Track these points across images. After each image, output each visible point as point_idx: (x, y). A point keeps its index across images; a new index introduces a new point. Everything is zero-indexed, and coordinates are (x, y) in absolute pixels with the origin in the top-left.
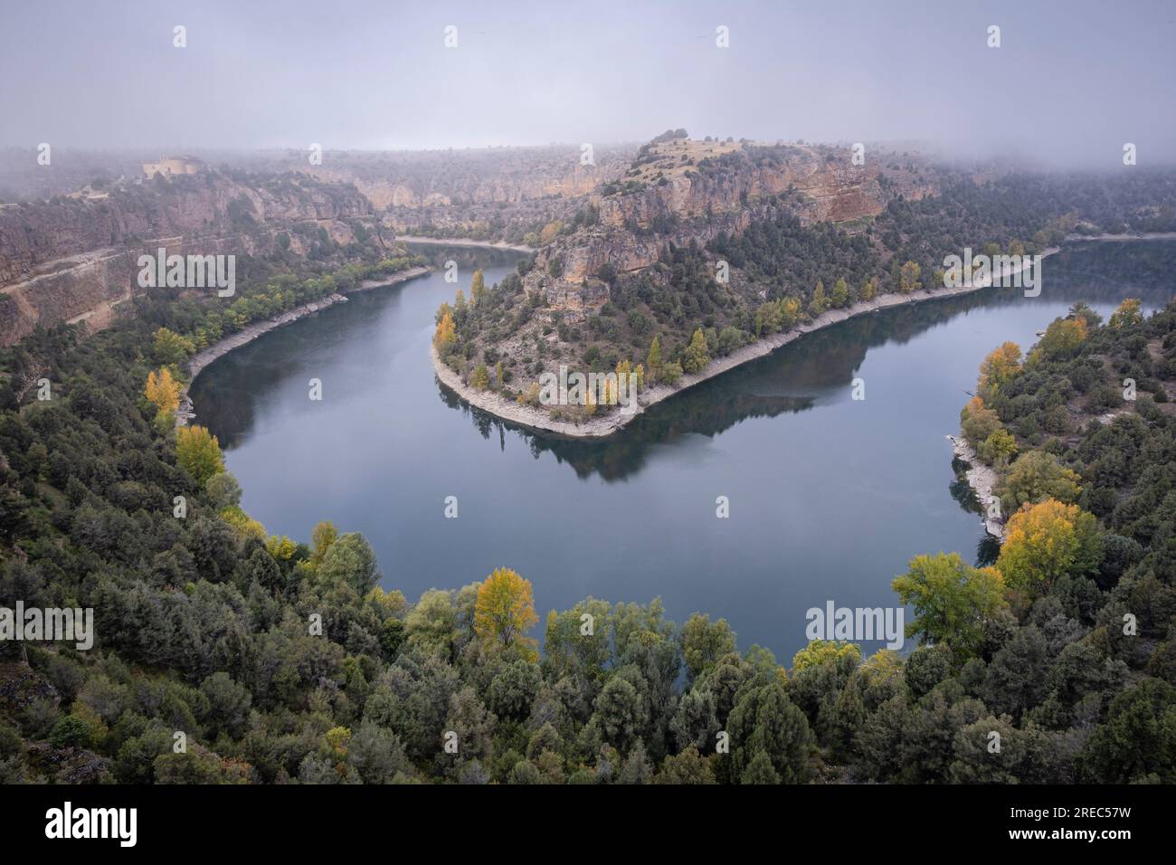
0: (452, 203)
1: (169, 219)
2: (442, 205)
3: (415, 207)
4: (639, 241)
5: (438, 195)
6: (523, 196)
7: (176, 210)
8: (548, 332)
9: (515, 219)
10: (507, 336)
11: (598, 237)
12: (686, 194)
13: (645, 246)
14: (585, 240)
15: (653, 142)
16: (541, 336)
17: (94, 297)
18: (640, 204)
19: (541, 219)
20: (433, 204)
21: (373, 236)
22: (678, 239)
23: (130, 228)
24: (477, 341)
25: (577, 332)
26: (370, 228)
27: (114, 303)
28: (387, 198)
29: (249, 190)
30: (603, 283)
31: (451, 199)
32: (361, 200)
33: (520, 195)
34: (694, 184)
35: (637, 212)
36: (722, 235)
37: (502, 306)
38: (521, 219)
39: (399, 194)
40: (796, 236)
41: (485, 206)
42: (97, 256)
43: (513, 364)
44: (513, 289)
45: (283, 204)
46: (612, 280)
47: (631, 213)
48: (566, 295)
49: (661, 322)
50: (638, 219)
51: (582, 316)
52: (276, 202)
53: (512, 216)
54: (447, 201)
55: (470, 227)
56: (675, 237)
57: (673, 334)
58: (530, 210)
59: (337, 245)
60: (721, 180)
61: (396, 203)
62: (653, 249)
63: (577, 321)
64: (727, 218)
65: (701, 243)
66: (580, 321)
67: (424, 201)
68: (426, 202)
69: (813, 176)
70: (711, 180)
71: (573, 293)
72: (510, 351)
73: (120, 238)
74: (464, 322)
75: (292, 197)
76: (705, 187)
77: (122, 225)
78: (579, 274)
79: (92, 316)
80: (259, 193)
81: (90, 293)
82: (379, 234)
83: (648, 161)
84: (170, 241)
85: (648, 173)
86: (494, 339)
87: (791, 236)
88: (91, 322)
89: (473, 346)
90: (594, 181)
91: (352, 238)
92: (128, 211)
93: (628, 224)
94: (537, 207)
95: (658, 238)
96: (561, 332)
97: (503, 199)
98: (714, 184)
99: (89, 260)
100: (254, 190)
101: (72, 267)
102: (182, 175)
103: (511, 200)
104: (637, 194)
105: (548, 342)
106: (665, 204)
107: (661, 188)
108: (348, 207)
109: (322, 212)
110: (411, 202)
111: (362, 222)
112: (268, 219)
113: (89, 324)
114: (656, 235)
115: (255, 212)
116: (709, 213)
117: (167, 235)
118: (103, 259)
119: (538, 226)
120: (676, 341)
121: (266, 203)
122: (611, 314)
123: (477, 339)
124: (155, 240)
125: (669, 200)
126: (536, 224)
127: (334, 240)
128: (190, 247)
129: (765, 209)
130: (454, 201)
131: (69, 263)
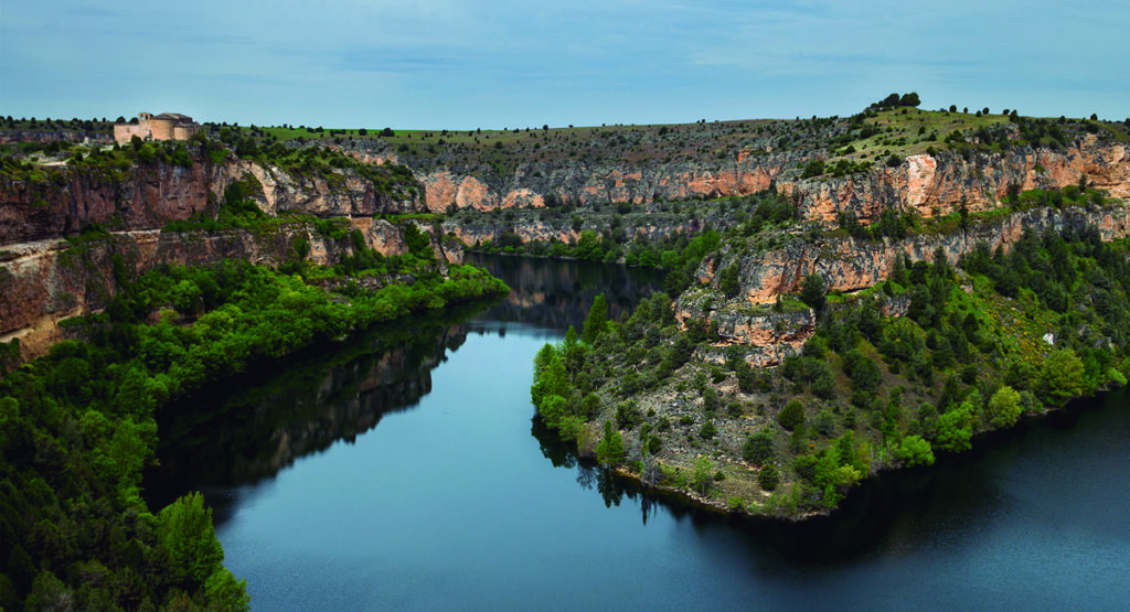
0: (546, 204)
1: (146, 203)
2: (531, 207)
3: (489, 209)
4: (860, 247)
5: (524, 192)
6: (656, 196)
7: (156, 191)
8: (719, 379)
9: (643, 229)
10: (651, 387)
11: (799, 236)
12: (928, 181)
13: (868, 255)
14: (778, 241)
15: (867, 110)
16: (710, 384)
17: (35, 307)
18: (862, 190)
19: (684, 230)
20: (517, 204)
21: (431, 244)
22: (917, 248)
23: (90, 212)
24: (602, 394)
25: (767, 379)
26: (428, 231)
27: (60, 320)
28: (449, 195)
29: (258, 168)
30: (804, 306)
31: (545, 197)
32: (416, 189)
33: (652, 192)
34: (941, 166)
35: (856, 202)
36: (983, 249)
37: (641, 343)
38: (653, 229)
39: (466, 189)
40: (1095, 254)
41: (597, 210)
42: (44, 247)
43: (665, 426)
44: (657, 319)
45: (305, 190)
46: (819, 305)
47: (847, 204)
48: (749, 323)
49: (895, 371)
50: (858, 214)
51: (773, 355)
52: (295, 187)
53: (639, 225)
54: (538, 201)
55: (572, 239)
56: (911, 245)
57: (914, 391)
58: (666, 215)
59: (377, 255)
60: (982, 162)
61: (461, 203)
62: (882, 261)
63: (765, 363)
64: (990, 223)
65: (952, 257)
66: (770, 364)
67: (504, 200)
68: (507, 202)
69: (1117, 166)
70: (964, 162)
71: (760, 320)
72: (657, 408)
73: (76, 225)
74: (580, 366)
75: (318, 182)
76: (957, 173)
77: (81, 207)
78: (768, 291)
79: (29, 334)
80: (273, 175)
81: (29, 300)
82: (439, 242)
83: (864, 136)
84: (144, 236)
85: (867, 151)
86: (631, 390)
87: (1087, 255)
88: (28, 344)
89: (596, 400)
90: (768, 173)
91: (400, 246)
92: (91, 187)
93: (842, 219)
94: (677, 211)
95: (887, 245)
96: (741, 377)
97: (624, 199)
98: (969, 169)
99: (34, 252)
100: (265, 168)
101: (10, 259)
102: (168, 142)
103: (638, 200)
104: (858, 176)
105: (721, 394)
106: (896, 195)
107: (890, 170)
108: (397, 200)
109: (360, 205)
110: (484, 201)
111: (416, 223)
112: (280, 212)
113: (26, 347)
114: (886, 239)
115: (264, 200)
116: (964, 212)
117: (139, 227)
118: (51, 253)
119: (679, 240)
120: (920, 402)
121: (280, 189)
122: (819, 356)
123: (601, 391)
124: (122, 233)
125: (903, 188)
126: (675, 237)
127: (373, 249)
128: (170, 245)
129: (1045, 213)
130: (550, 201)
131: (7, 252)
